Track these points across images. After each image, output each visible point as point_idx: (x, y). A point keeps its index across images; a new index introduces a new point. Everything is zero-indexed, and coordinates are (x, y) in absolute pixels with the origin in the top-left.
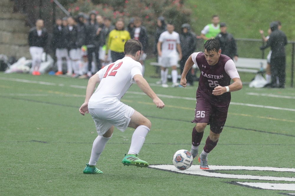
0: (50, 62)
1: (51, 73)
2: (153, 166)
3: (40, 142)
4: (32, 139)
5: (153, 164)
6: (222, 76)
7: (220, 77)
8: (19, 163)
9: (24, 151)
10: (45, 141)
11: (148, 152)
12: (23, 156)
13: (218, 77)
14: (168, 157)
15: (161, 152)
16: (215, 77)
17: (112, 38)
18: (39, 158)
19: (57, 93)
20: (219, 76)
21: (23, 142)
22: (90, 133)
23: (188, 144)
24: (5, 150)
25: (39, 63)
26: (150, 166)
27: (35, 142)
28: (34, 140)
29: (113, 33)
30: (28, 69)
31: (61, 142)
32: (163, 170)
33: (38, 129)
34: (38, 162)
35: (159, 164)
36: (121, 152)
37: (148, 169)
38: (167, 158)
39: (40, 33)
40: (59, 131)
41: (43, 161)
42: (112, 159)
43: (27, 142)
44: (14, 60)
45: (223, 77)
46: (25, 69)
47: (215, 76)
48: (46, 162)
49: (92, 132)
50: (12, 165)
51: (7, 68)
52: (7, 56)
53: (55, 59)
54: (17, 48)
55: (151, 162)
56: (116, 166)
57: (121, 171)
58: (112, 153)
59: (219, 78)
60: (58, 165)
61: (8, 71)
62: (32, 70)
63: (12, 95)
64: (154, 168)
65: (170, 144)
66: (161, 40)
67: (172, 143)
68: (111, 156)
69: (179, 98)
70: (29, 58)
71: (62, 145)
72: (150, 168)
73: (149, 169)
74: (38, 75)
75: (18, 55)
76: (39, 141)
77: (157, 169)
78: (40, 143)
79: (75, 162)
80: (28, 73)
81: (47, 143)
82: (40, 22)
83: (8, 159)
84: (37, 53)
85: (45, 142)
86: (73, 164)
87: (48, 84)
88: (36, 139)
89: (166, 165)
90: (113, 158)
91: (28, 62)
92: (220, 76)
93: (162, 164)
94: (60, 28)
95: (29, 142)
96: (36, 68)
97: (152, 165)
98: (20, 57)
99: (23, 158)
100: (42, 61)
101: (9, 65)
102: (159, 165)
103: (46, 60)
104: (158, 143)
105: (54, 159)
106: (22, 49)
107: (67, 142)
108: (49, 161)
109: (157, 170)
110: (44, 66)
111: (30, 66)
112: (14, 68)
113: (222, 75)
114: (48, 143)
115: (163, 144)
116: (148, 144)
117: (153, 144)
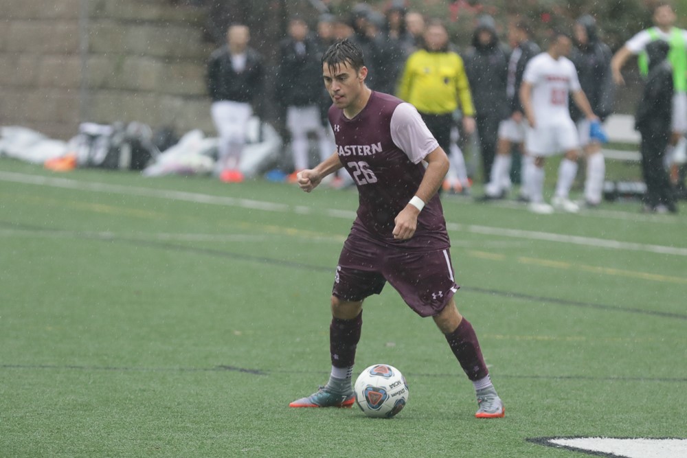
0: (270, 145)
1: (275, 176)
2: (562, 442)
3: (242, 370)
4: (220, 364)
5: (563, 435)
6: (377, 148)
7: (371, 151)
8: (185, 429)
9: (199, 397)
10: (256, 368)
11: (547, 402)
12: (196, 411)
13: (367, 150)
14: (605, 417)
15: (586, 402)
16: (360, 151)
17: (414, 75)
18: (239, 415)
19: (291, 231)
20: (368, 147)
21: (195, 370)
22: (385, 345)
23: (660, 380)
24: (145, 393)
25: (238, 147)
26: (553, 441)
27: (228, 370)
28: (225, 364)
29: (418, 61)
30: (207, 163)
31: (301, 372)
32: (589, 452)
33: (237, 333)
34: (238, 429)
35: (578, 437)
36: (470, 401)
37: (547, 448)
38: (603, 418)
39: (239, 62)
40: (298, 340)
41: (252, 426)
42: (446, 420)
43: (206, 370)
44: (169, 140)
45: (380, 149)
46: (202, 166)
47: (359, 147)
48: (259, 429)
49: (389, 344)
50: (163, 435)
51: (150, 161)
52: (152, 128)
53: (286, 136)
54: (178, 103)
55: (557, 432)
56: (459, 439)
57: (471, 454)
58: (445, 404)
59: (370, 154)
60: (292, 435)
61: (153, 170)
62: (221, 168)
63: (165, 236)
64: (566, 447)
65: (610, 378)
66: (530, 76)
67: (616, 376)
68: (442, 410)
69: (635, 246)
70: (211, 132)
71: (305, 380)
72: (555, 445)
73: (552, 449)
74: (238, 183)
75: (181, 124)
76: (240, 367)
77: (574, 449)
78: (244, 373)
79: (341, 427)
80: (208, 175)
81: (261, 374)
82: (239, 33)
83: (153, 421)
84: (233, 120)
85: (256, 372)
86: (336, 432)
87: (266, 206)
88: (233, 363)
89: (598, 438)
90: (448, 419)
91: (208, 144)
92: (373, 145)
93: (587, 437)
94: (300, 48)
95: (213, 370)
96: (231, 164)
97: (559, 438)
98: (188, 129)
99: (195, 417)
100: (248, 142)
101: (155, 151)
102: (579, 439)
103: (261, 139)
104: (579, 377)
105: (282, 419)
106: (192, 108)
107: (319, 372)
108: (267, 424)
109: (573, 453)
110: (253, 157)
111: (215, 155)
112: (169, 160)
113: (379, 144)
114: (266, 374)
115: (592, 379)
116: (547, 377)
117: (561, 377)
